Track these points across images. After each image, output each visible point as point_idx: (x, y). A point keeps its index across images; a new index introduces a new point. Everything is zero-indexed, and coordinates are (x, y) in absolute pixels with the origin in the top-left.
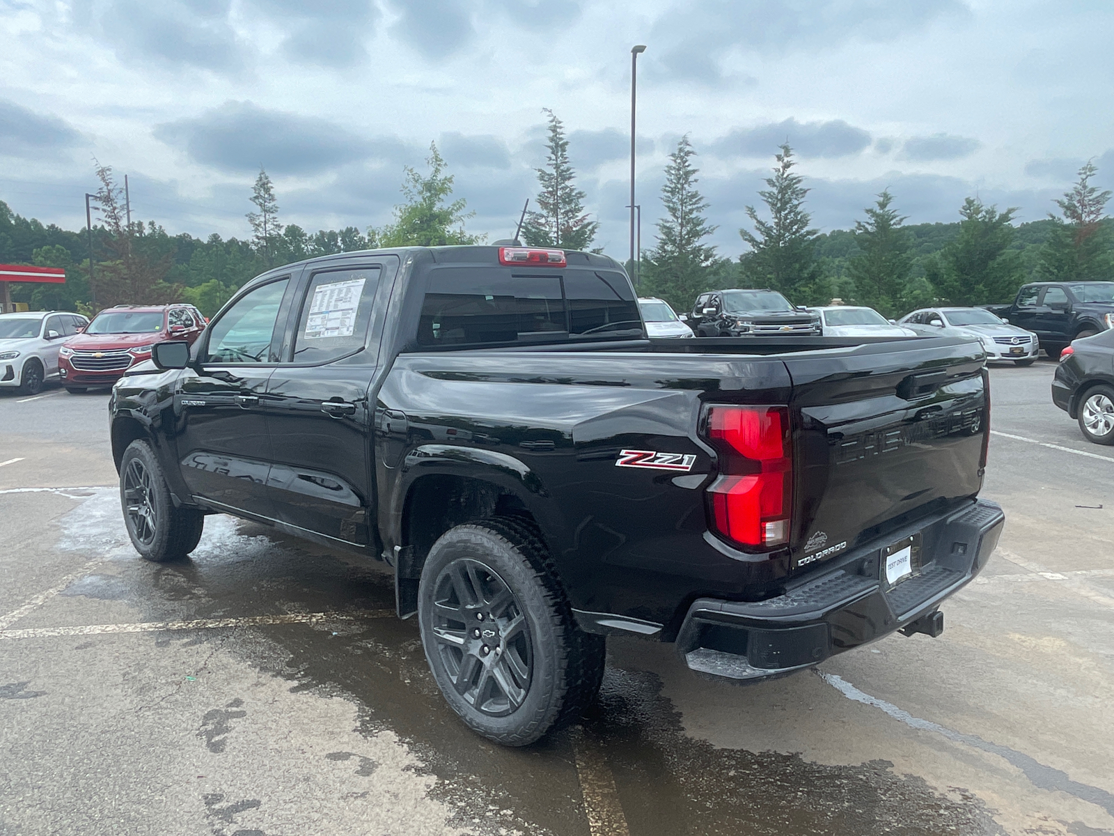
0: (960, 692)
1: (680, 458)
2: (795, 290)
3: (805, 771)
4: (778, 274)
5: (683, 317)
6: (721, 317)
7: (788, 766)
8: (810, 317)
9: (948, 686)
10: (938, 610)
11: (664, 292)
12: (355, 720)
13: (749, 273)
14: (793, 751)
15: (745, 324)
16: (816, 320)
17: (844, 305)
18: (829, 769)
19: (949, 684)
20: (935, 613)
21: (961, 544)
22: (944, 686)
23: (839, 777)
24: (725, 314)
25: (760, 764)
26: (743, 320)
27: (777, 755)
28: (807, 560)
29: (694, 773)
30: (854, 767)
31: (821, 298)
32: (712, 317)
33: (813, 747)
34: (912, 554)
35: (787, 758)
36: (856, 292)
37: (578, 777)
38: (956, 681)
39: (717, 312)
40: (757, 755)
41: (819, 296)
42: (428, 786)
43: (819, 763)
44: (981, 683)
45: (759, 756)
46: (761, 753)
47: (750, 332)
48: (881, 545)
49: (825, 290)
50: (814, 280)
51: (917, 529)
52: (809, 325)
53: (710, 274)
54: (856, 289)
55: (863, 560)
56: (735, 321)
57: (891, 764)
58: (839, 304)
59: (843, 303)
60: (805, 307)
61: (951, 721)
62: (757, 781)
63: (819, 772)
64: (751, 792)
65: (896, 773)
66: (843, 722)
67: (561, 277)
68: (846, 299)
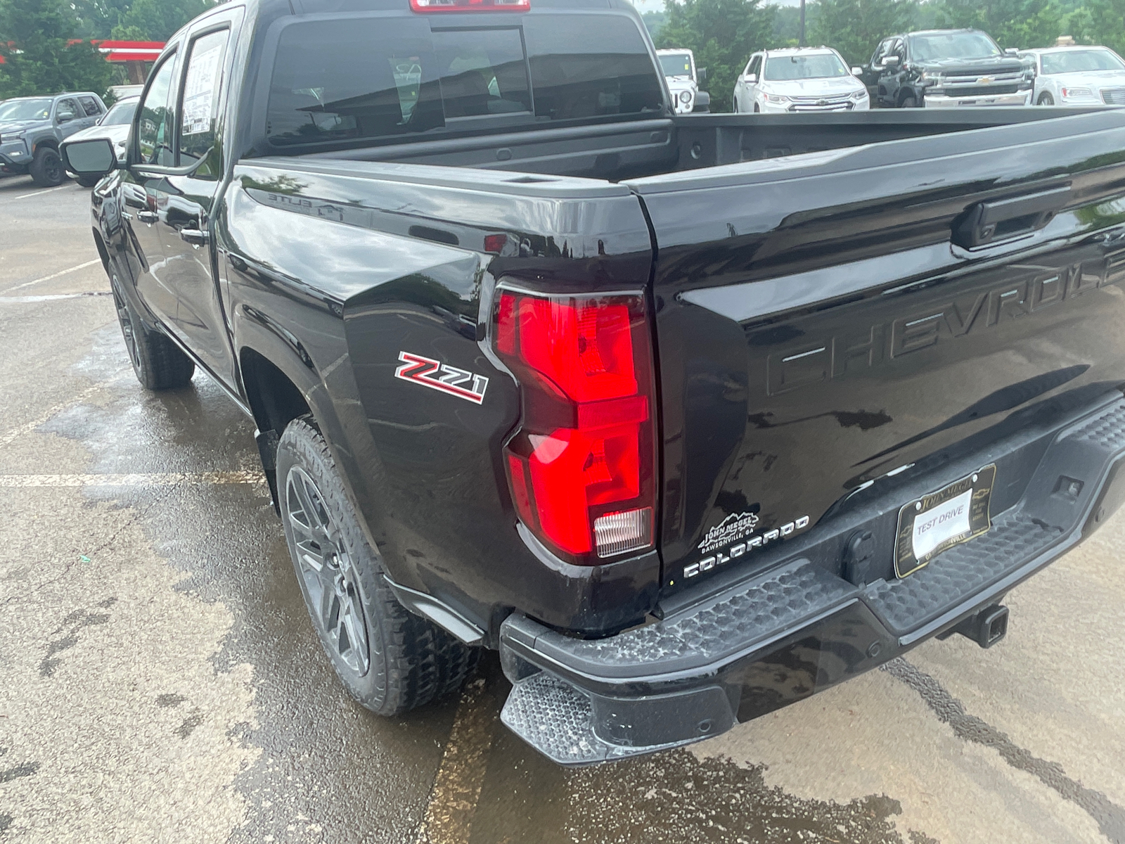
0: (1057, 671)
1: (469, 379)
2: (1009, 28)
3: (759, 804)
4: (990, 8)
5: (857, 70)
6: (904, 68)
7: (738, 791)
8: (1019, 63)
9: (1041, 657)
10: (1000, 604)
11: (838, 39)
12: (219, 643)
13: (951, 9)
14: (756, 764)
15: (933, 77)
16: (1027, 67)
17: (1075, 45)
18: (796, 805)
19: (1044, 654)
20: (995, 608)
21: (1075, 481)
22: (1034, 656)
23: (808, 824)
24: (908, 64)
25: (698, 780)
26: (931, 71)
27: (731, 765)
28: (707, 564)
29: (596, 787)
30: (837, 807)
31: (1043, 36)
32: (892, 68)
33: (789, 757)
34: (973, 502)
35: (741, 775)
36: (1093, 27)
37: (436, 774)
38: (1057, 648)
39: (900, 62)
40: (702, 761)
41: (1039, 35)
42: (244, 765)
43: (786, 792)
44: (1096, 657)
45: (704, 765)
46: (708, 759)
47: (939, 86)
48: (904, 500)
49: (1048, 27)
50: (1036, 14)
51: (989, 460)
52: (1018, 74)
53: (899, 13)
54: (1093, 23)
55: (855, 532)
56: (921, 73)
57: (895, 807)
58: (1068, 44)
59: (1074, 42)
60: (1015, 50)
61: (1025, 728)
62: (680, 816)
63: (779, 810)
64: (663, 834)
65: (899, 829)
66: (851, 713)
67: (520, 28)
68: (1077, 37)
